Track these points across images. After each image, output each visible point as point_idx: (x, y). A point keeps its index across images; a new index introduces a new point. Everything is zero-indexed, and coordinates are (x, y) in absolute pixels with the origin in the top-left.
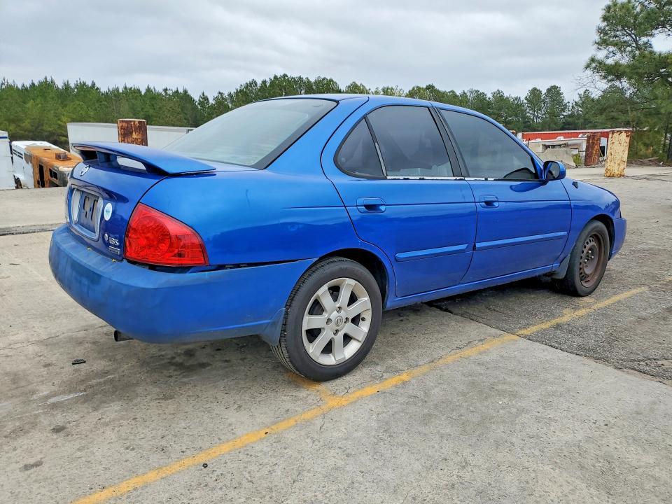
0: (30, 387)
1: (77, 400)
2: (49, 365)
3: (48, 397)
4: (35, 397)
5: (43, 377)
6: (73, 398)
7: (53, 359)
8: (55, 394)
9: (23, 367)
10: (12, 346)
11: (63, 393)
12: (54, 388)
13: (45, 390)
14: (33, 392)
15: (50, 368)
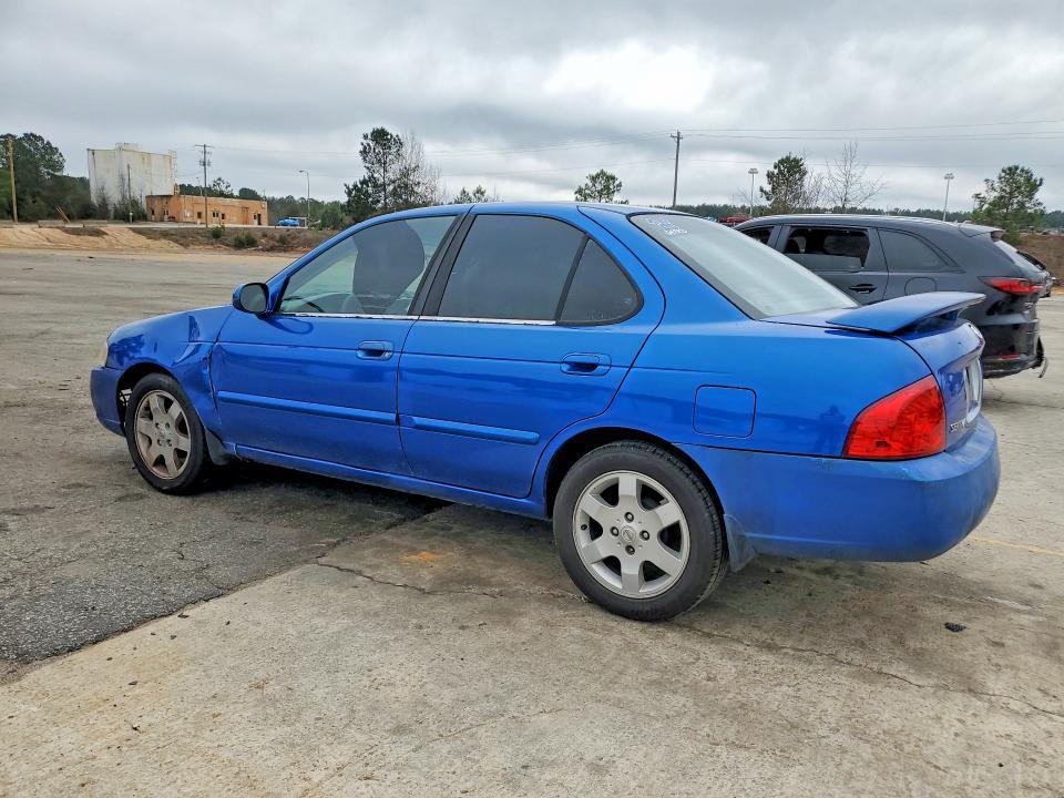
0: (1039, 630)
1: (1001, 596)
2: (996, 644)
3: (1029, 613)
4: (1041, 619)
5: (1015, 634)
6: (1004, 599)
7: (983, 649)
8: (1018, 611)
9: (1032, 661)
10: (1028, 710)
11: (1006, 608)
12: (1013, 616)
13: (1025, 619)
14: (1039, 624)
15: (997, 640)
